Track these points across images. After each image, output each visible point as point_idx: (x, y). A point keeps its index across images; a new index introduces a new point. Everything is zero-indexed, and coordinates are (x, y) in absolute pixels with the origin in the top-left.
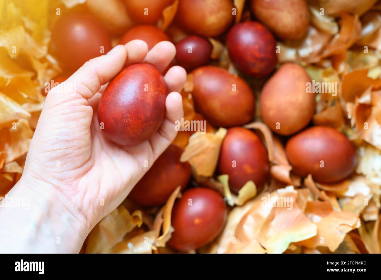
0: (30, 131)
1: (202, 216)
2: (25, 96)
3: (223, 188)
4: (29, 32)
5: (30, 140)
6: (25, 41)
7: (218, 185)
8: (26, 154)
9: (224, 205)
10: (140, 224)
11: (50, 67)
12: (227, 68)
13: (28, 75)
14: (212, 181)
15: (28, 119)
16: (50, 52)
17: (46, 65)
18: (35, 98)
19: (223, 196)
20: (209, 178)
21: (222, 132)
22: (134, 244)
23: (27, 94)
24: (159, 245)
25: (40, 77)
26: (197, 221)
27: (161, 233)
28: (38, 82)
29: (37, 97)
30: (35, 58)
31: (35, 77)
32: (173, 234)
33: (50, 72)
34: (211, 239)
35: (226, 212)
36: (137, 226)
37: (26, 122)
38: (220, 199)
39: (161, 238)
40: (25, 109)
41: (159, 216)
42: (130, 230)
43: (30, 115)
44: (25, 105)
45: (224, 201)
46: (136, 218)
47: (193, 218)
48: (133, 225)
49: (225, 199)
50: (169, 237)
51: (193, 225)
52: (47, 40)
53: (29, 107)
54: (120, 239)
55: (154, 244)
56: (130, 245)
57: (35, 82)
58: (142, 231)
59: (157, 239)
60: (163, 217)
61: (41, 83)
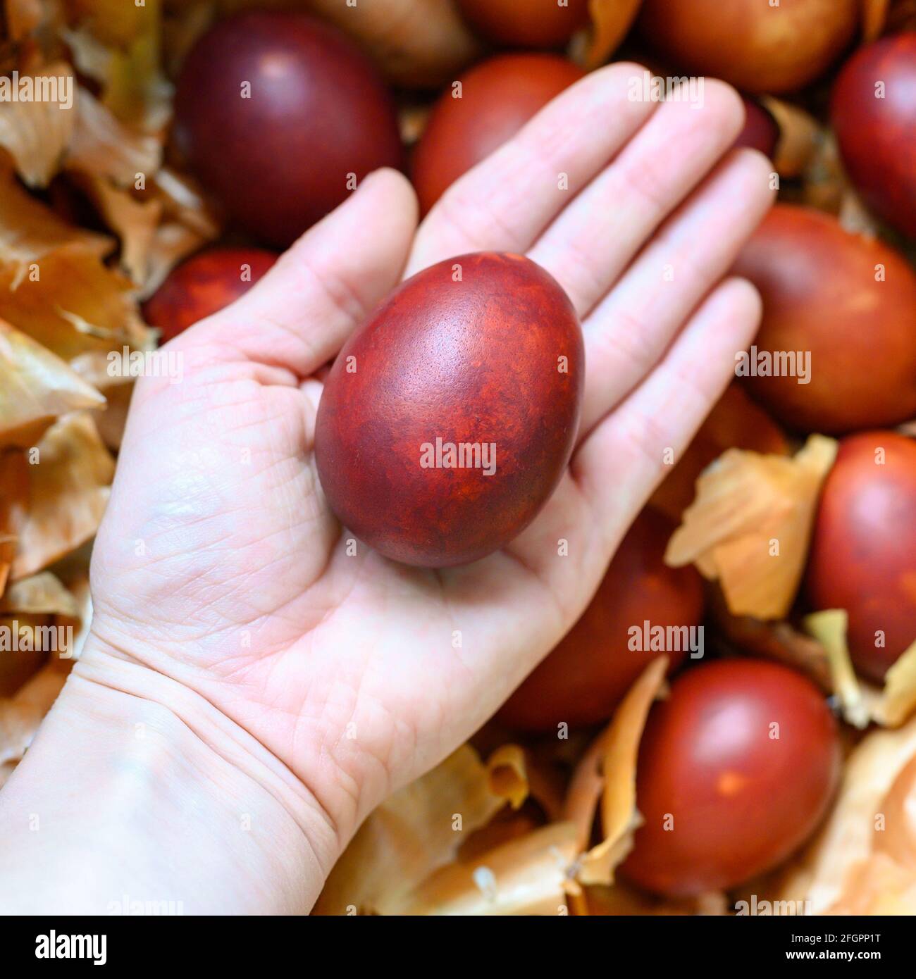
0: (104, 459)
1: (748, 763)
2: (82, 326)
3: (826, 661)
4: (89, 84)
5: (105, 493)
6: (78, 121)
7: (808, 649)
8: (88, 545)
9: (832, 724)
10: (518, 796)
11: (169, 216)
12: (834, 209)
13: (90, 248)
14: (785, 633)
15: (94, 412)
16: (169, 160)
17: (153, 208)
18: (118, 334)
19: (825, 690)
20: (771, 623)
21: (820, 452)
22: (499, 872)
23: (88, 319)
24: (589, 877)
25: (133, 255)
26: (729, 784)
27: (597, 835)
28: (127, 273)
29: (126, 332)
30: (114, 183)
31: (113, 258)
32: (639, 835)
33: (172, 236)
34: (783, 851)
35: (836, 752)
36: (508, 805)
37: (87, 425)
38: (815, 702)
39: (599, 852)
40: (81, 375)
41: (590, 765)
42: (481, 821)
43: (100, 399)
44: (82, 362)
45: (830, 710)
46: (502, 775)
47: (714, 773)
48: (494, 802)
49: (835, 702)
50: (627, 845)
51: (715, 798)
52: (158, 117)
53: (99, 368)
54: (447, 856)
55: (572, 874)
56: (483, 876)
57: (117, 274)
58: (522, 824)
59: (586, 857)
60: (601, 771)
61: (138, 276)
